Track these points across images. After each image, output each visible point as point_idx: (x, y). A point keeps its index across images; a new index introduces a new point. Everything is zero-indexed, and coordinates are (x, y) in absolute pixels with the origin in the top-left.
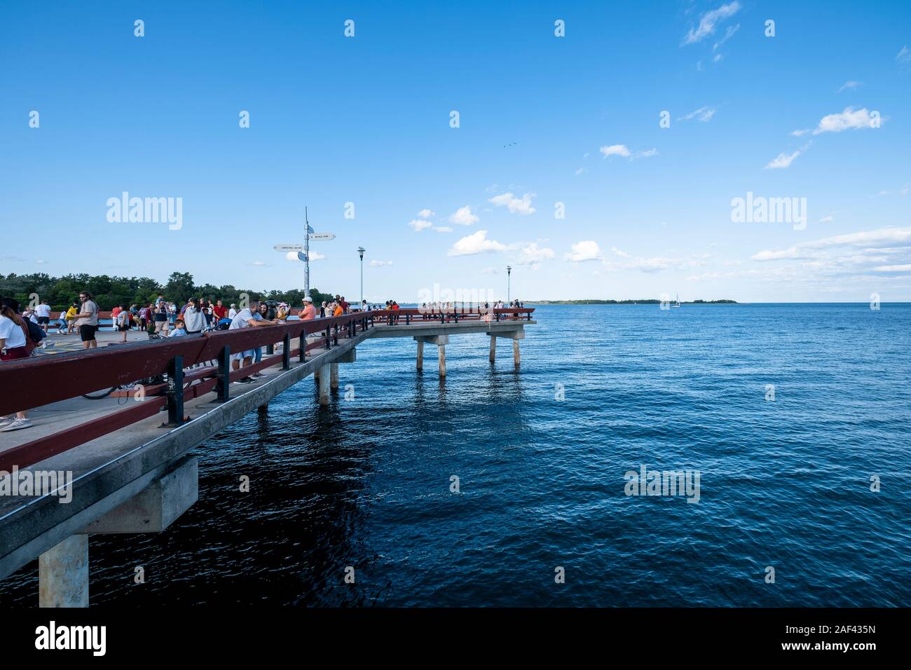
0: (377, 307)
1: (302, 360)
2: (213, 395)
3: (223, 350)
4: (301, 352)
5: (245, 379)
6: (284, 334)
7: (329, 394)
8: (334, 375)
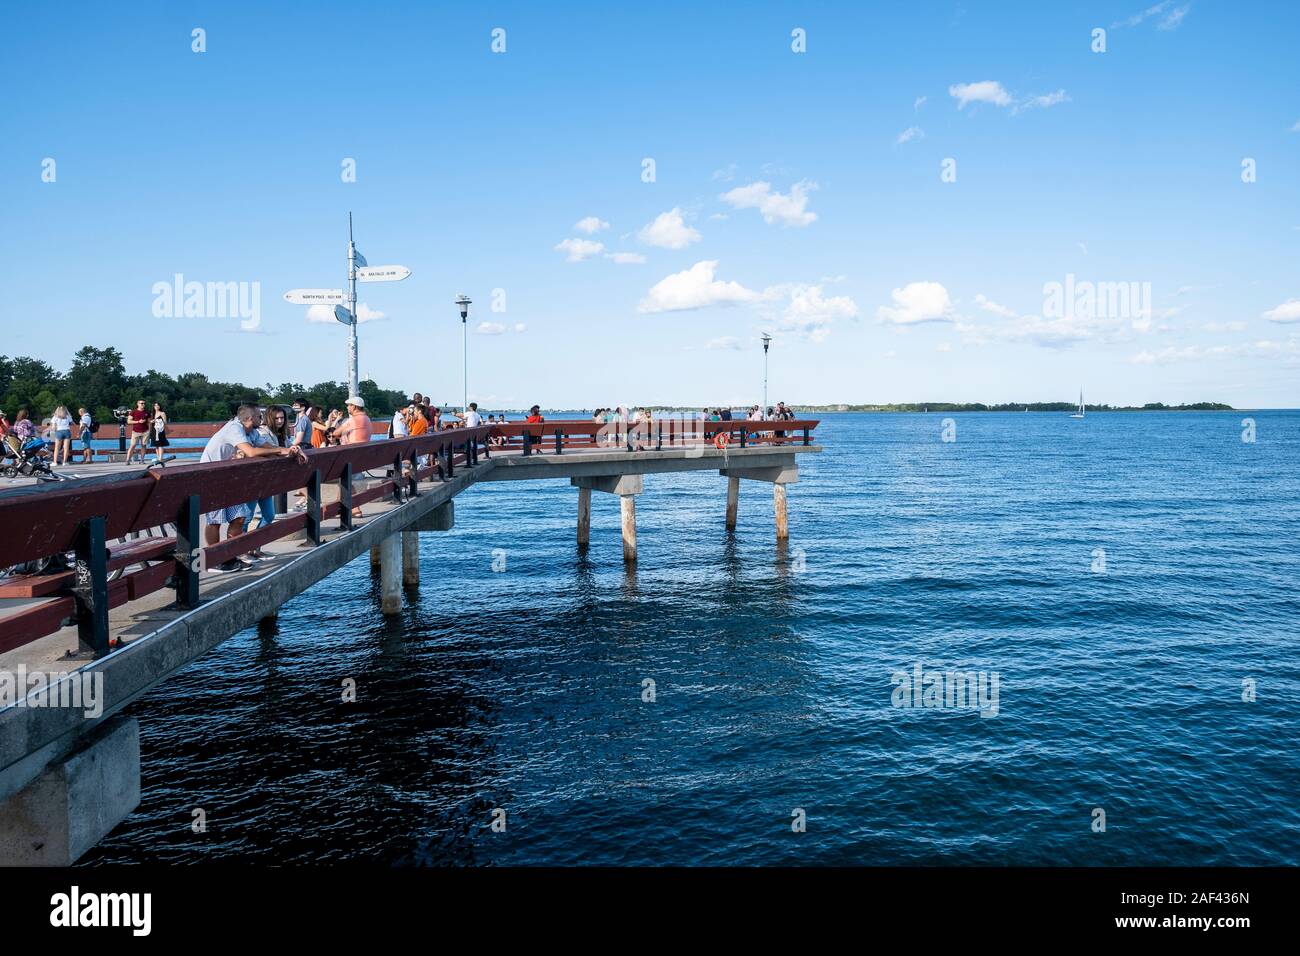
0: (497, 418)
1: (346, 524)
2: (166, 595)
3: (186, 504)
4: (342, 510)
5: (229, 564)
6: (308, 472)
7: (399, 593)
8: (409, 554)
